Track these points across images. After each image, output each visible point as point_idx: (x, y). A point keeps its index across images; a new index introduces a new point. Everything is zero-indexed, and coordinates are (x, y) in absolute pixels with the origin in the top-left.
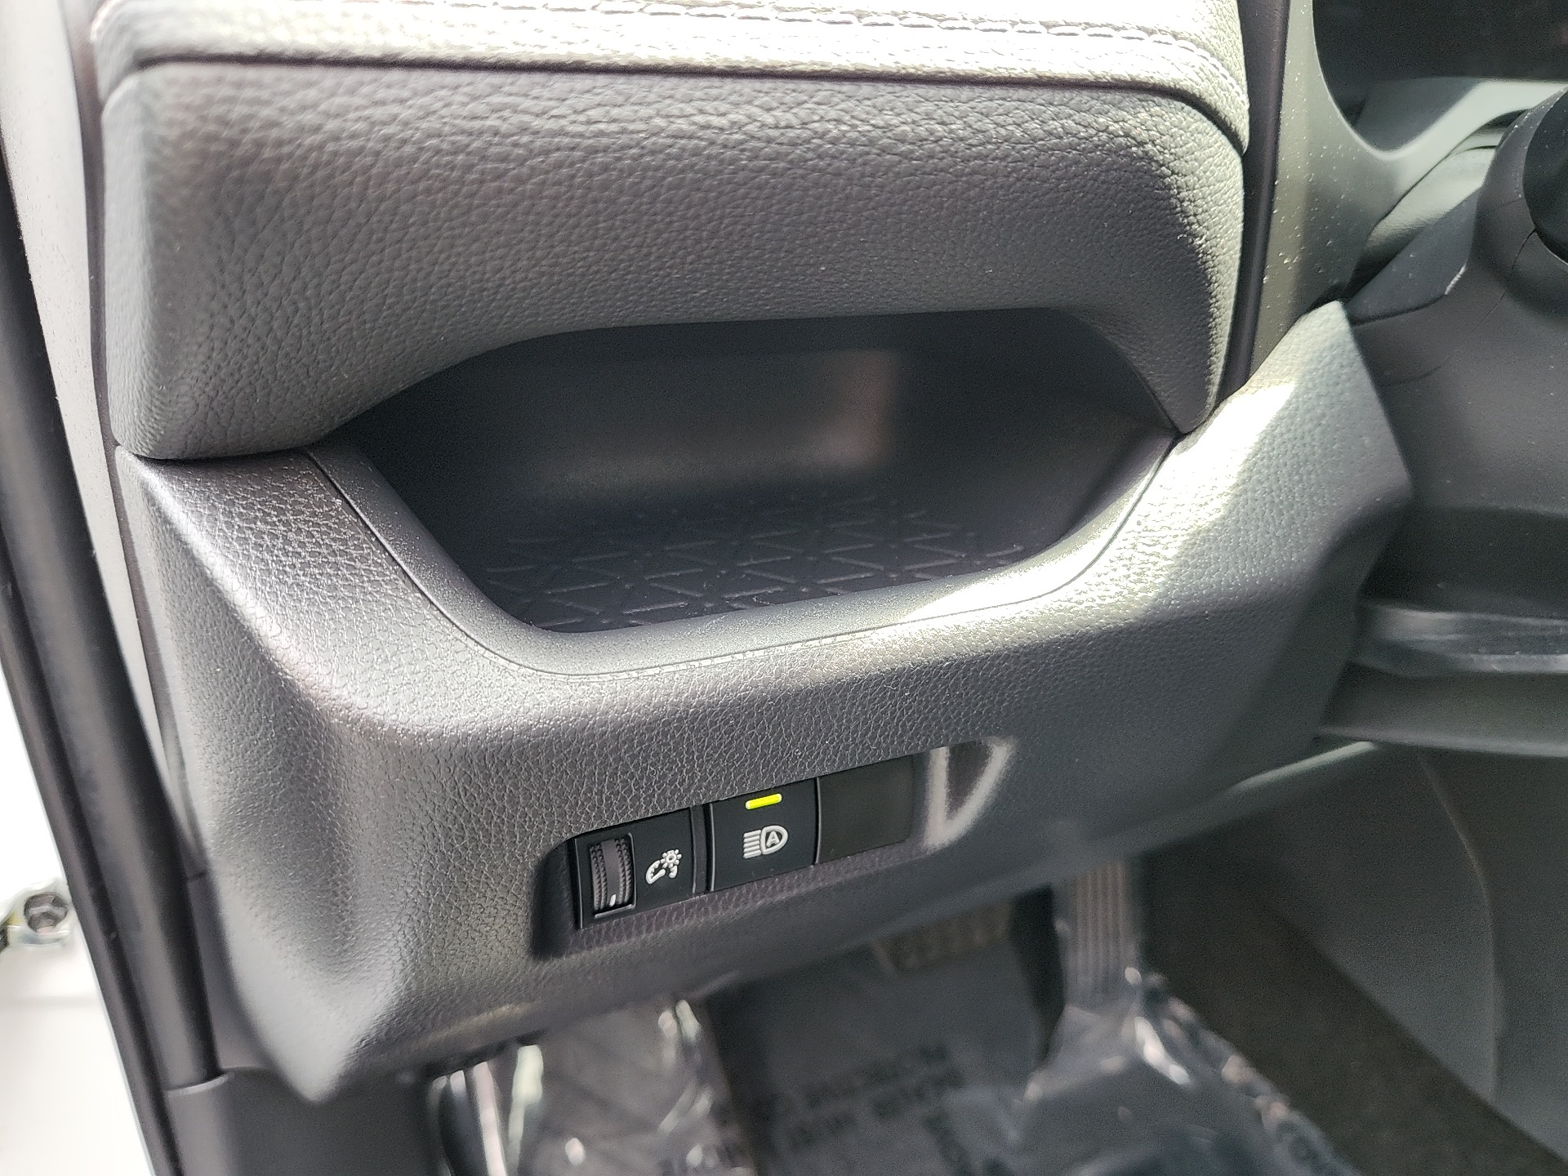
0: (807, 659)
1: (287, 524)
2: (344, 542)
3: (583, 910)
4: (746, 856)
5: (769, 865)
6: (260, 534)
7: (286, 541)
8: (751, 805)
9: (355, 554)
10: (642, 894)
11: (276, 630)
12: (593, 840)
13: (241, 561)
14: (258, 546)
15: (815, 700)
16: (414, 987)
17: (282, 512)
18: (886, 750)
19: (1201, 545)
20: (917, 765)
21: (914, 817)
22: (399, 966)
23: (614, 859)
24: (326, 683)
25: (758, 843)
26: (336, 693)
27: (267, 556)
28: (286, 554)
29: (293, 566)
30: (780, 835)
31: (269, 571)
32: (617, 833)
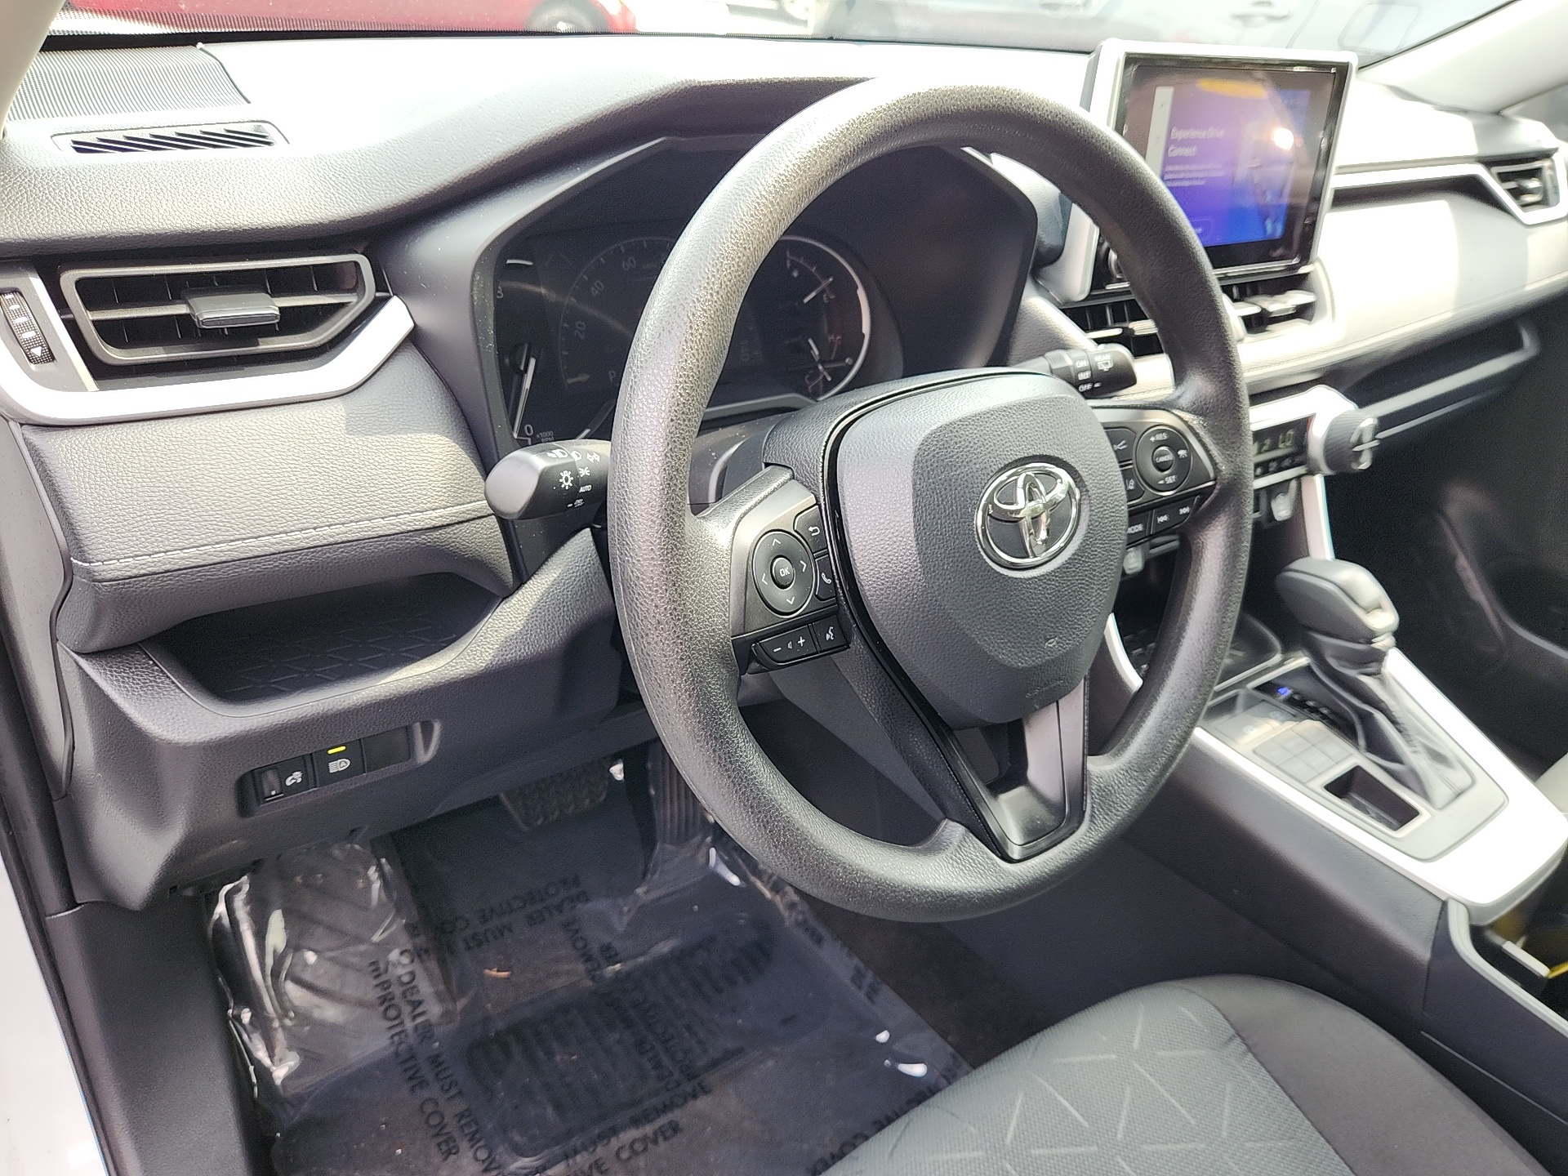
0: (335, 703)
1: (133, 672)
2: (155, 677)
3: (261, 797)
4: (331, 771)
5: (340, 775)
6: (123, 677)
7: (134, 679)
8: (330, 752)
9: (159, 681)
10: (286, 791)
11: (133, 711)
12: (263, 770)
13: (118, 688)
14: (123, 682)
15: (340, 717)
16: (191, 830)
17: (131, 668)
18: (378, 730)
19: (509, 641)
20: (408, 730)
21: (410, 752)
22: (185, 822)
23: (271, 777)
24: (153, 728)
25: (336, 767)
26: (157, 731)
27: (127, 685)
28: (134, 684)
29: (137, 688)
30: (346, 762)
31: (128, 690)
32: (273, 767)
